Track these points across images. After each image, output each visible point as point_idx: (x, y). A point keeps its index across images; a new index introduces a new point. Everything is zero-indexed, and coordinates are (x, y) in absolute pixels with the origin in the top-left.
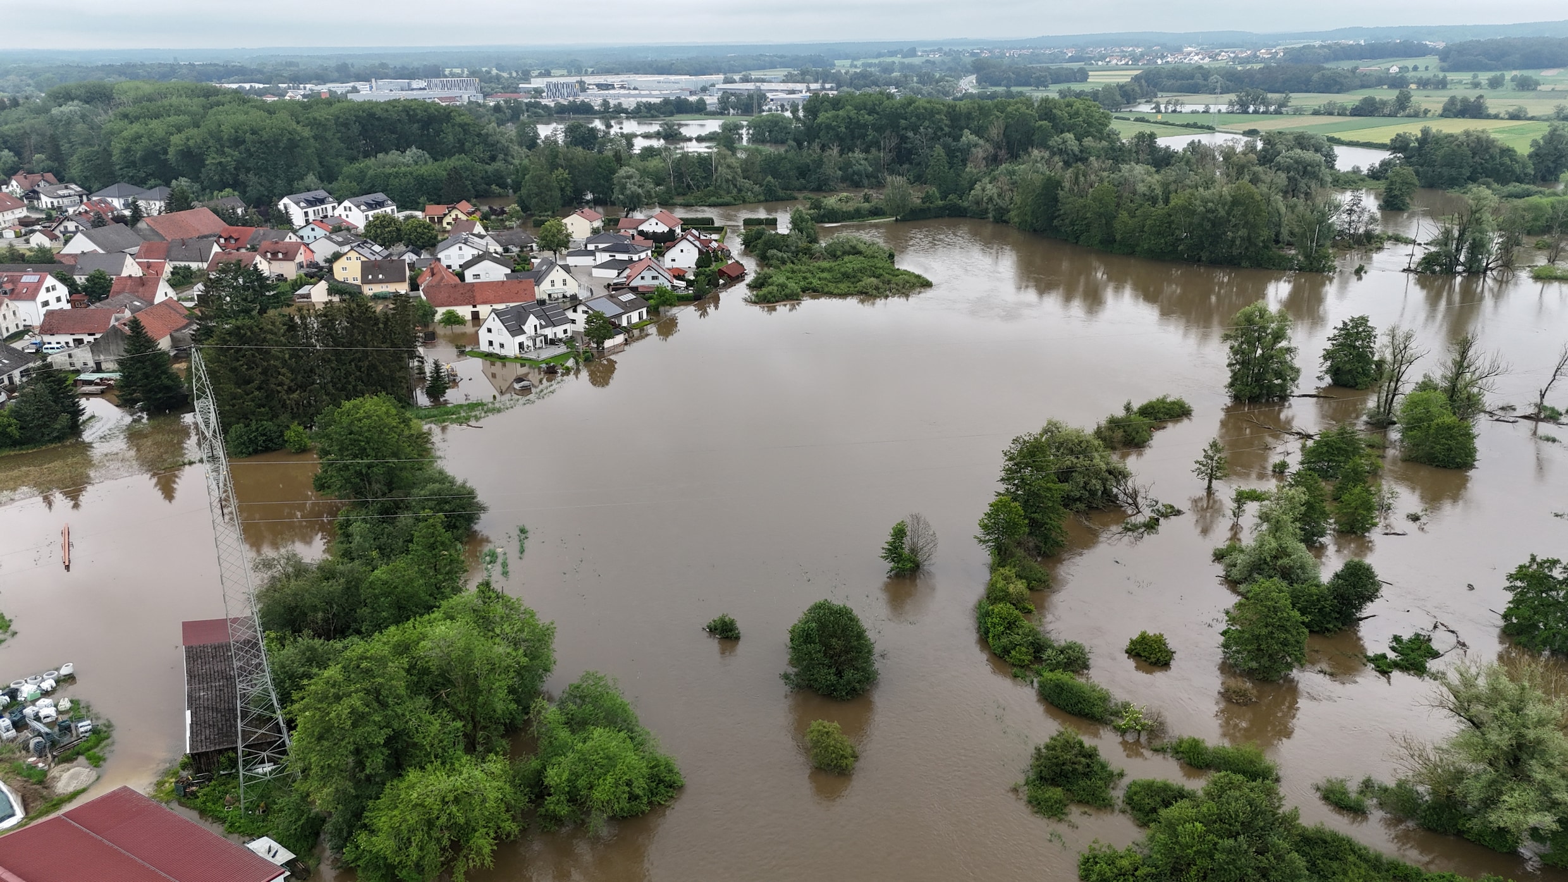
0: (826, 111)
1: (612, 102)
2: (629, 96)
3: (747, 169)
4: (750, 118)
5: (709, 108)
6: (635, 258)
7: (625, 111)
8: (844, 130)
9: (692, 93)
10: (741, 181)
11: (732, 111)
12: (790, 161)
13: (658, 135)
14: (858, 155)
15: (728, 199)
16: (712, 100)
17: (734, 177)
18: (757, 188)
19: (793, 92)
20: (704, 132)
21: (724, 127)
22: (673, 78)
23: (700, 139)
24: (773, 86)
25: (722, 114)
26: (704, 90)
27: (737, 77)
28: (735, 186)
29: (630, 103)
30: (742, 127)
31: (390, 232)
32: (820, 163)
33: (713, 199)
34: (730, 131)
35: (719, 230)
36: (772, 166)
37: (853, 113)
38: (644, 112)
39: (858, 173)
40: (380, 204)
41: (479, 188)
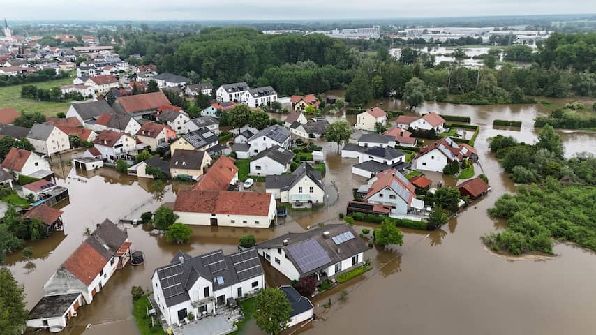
0: (563, 44)
1: (435, 39)
2: (445, 36)
3: (502, 80)
4: (506, 47)
5: (484, 42)
6: (389, 163)
7: (441, 43)
8: (575, 56)
9: (476, 35)
10: (496, 88)
11: (496, 43)
12: (534, 75)
13: (452, 55)
14: (587, 74)
15: (484, 101)
16: (486, 39)
17: (491, 87)
18: (507, 94)
19: (530, 35)
20: (478, 54)
21: (490, 52)
22: (468, 29)
23: (475, 58)
24: (520, 32)
25: (490, 45)
26: (483, 34)
27: (501, 28)
28: (491, 92)
29: (443, 39)
30: (501, 52)
31: (241, 117)
32: (556, 78)
33: (474, 100)
34: (493, 54)
35: (474, 128)
36: (520, 79)
37: (584, 46)
38: (449, 43)
39: (585, 86)
40: (267, 93)
41: (334, 84)
